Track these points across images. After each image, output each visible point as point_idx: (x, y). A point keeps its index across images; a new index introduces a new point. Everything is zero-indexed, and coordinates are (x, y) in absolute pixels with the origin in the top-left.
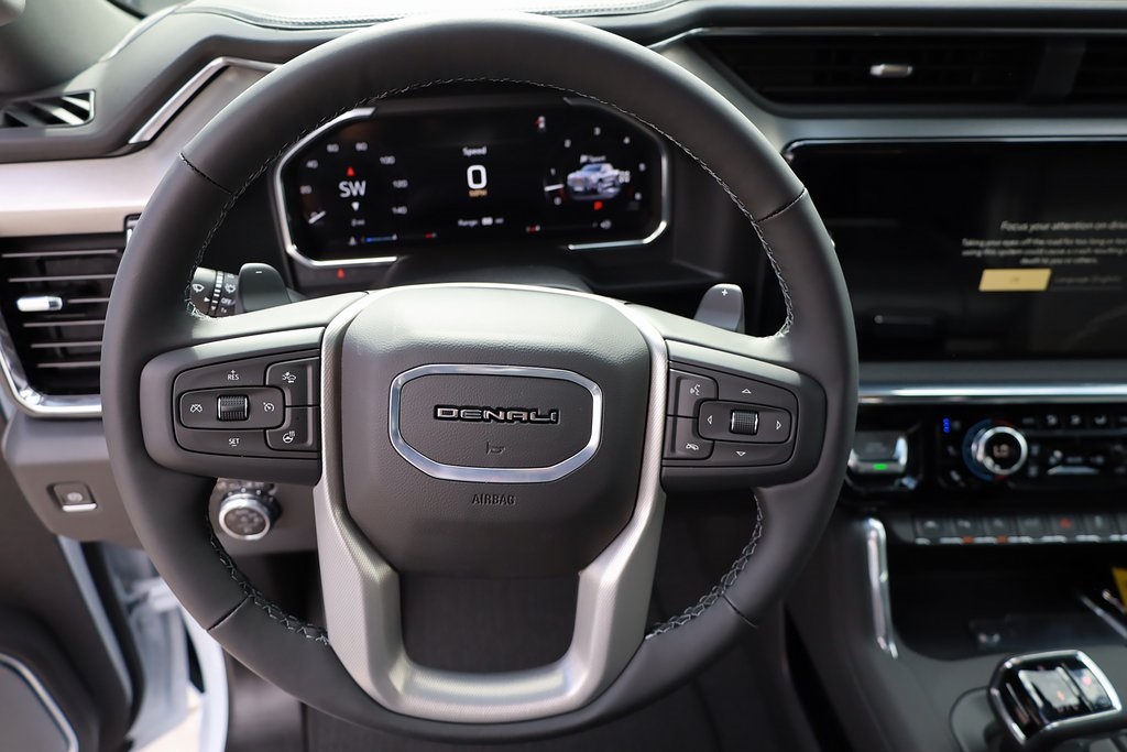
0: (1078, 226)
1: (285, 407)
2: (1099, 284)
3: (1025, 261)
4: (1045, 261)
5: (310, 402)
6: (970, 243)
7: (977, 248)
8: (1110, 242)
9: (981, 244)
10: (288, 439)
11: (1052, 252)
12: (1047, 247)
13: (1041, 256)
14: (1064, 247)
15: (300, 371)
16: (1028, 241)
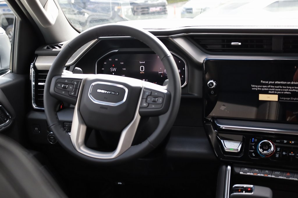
0: (282, 82)
1: (73, 88)
2: (293, 100)
3: (270, 92)
4: (276, 92)
5: (78, 88)
6: (253, 86)
7: (256, 87)
8: (293, 88)
9: (257, 86)
10: (72, 94)
11: (277, 90)
12: (275, 88)
13: (274, 91)
14: (279, 88)
15: (78, 82)
16: (269, 86)
